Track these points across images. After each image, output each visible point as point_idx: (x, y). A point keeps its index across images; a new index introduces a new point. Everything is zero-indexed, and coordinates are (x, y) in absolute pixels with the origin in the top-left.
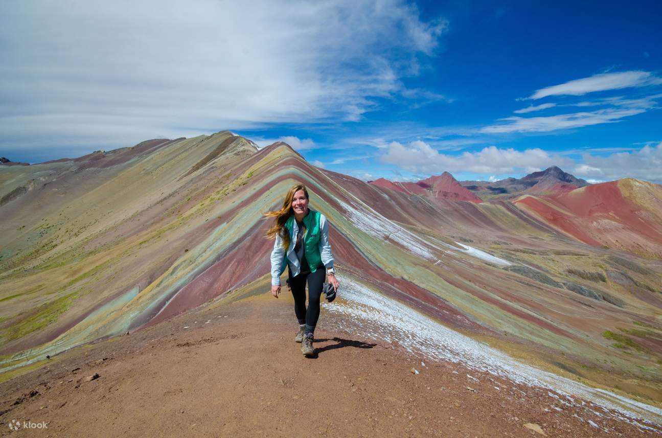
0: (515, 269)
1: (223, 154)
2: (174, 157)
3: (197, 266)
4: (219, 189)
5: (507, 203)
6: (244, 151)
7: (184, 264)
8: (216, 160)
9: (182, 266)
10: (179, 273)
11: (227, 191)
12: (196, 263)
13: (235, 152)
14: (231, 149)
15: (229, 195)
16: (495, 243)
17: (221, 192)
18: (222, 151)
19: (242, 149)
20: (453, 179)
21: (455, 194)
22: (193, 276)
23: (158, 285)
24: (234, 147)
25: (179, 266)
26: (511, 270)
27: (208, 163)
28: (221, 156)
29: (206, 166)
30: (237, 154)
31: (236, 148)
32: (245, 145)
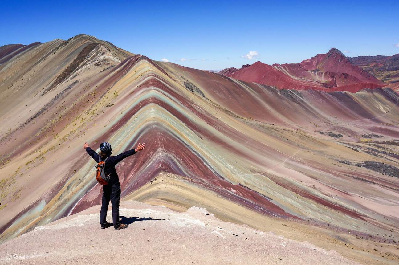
0: (367, 165)
1: (84, 65)
2: (32, 67)
3: (86, 183)
4: (88, 109)
5: (386, 90)
6: (105, 60)
7: (75, 182)
8: (77, 72)
9: (74, 184)
10: (74, 189)
11: (96, 111)
12: (85, 181)
13: (96, 62)
14: (91, 59)
15: (98, 116)
16: (365, 136)
17: (91, 111)
18: (83, 61)
19: (102, 58)
20: (342, 56)
21: (344, 74)
22: (85, 191)
23: (59, 199)
24: (94, 57)
25: (71, 184)
26: (364, 166)
27: (71, 75)
28: (82, 66)
29: (68, 78)
30: (98, 64)
31: (96, 57)
32: (105, 54)
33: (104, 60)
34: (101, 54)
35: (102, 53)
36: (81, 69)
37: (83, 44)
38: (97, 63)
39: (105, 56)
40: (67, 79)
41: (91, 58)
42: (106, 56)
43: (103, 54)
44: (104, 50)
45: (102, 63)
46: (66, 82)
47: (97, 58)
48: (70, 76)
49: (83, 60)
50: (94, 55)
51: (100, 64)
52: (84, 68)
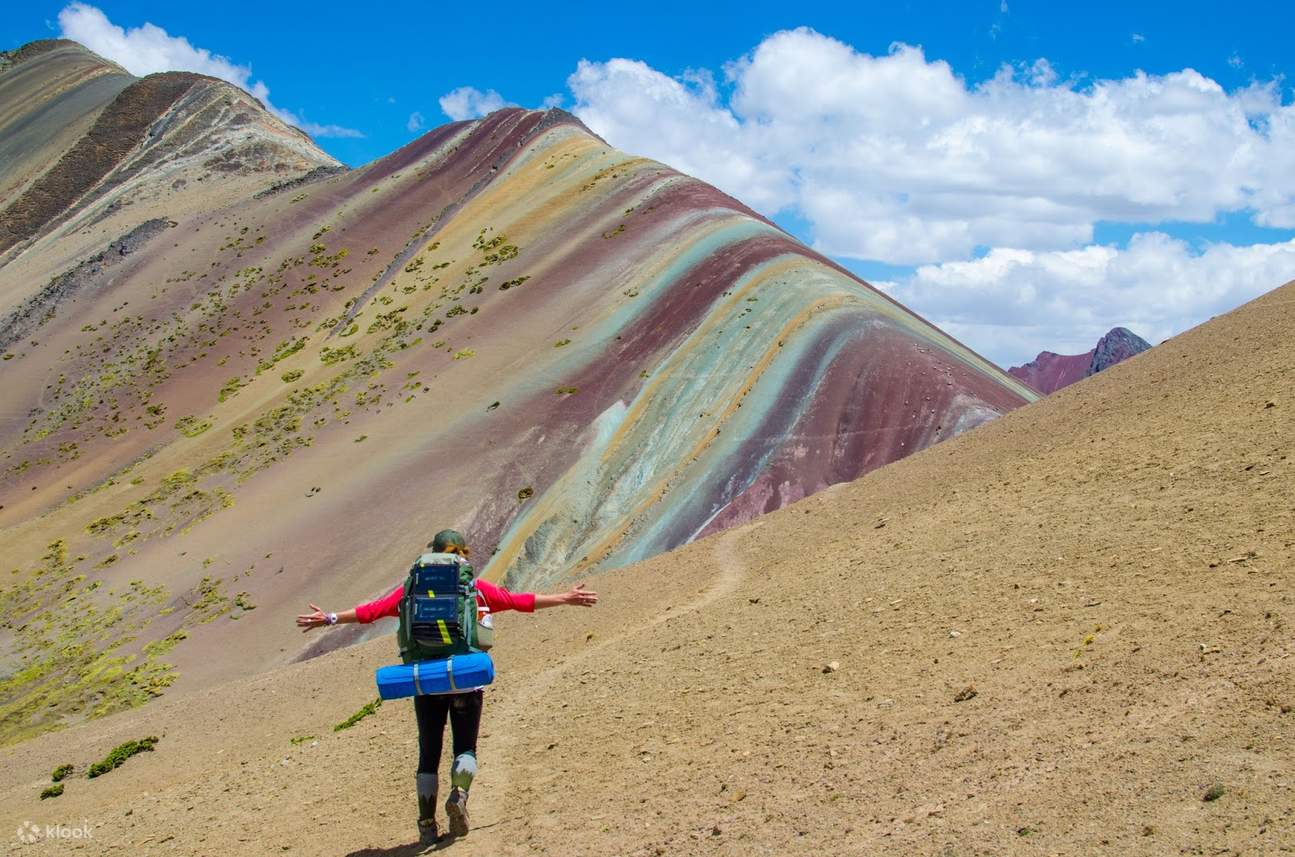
7: (557, 530)
8: (116, 191)
9: (554, 536)
13: (210, 153)
14: (180, 139)
18: (129, 146)
19: (238, 137)
24: (192, 130)
25: (539, 535)
27: (83, 205)
28: (134, 169)
29: (68, 217)
30: (227, 163)
31: (207, 132)
32: (249, 121)
33: (256, 151)
34: (227, 121)
35: (232, 115)
36: (132, 183)
37: (81, 81)
38: (217, 160)
39: (252, 131)
40: (61, 221)
41: (179, 133)
42: (257, 132)
43: (240, 120)
44: (240, 103)
45: (243, 160)
46: (64, 235)
47: (214, 137)
48: (75, 211)
49: (132, 146)
50: (193, 124)
51: (237, 166)
52: (149, 176)
